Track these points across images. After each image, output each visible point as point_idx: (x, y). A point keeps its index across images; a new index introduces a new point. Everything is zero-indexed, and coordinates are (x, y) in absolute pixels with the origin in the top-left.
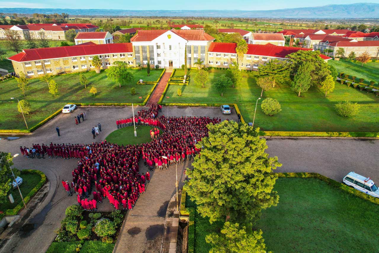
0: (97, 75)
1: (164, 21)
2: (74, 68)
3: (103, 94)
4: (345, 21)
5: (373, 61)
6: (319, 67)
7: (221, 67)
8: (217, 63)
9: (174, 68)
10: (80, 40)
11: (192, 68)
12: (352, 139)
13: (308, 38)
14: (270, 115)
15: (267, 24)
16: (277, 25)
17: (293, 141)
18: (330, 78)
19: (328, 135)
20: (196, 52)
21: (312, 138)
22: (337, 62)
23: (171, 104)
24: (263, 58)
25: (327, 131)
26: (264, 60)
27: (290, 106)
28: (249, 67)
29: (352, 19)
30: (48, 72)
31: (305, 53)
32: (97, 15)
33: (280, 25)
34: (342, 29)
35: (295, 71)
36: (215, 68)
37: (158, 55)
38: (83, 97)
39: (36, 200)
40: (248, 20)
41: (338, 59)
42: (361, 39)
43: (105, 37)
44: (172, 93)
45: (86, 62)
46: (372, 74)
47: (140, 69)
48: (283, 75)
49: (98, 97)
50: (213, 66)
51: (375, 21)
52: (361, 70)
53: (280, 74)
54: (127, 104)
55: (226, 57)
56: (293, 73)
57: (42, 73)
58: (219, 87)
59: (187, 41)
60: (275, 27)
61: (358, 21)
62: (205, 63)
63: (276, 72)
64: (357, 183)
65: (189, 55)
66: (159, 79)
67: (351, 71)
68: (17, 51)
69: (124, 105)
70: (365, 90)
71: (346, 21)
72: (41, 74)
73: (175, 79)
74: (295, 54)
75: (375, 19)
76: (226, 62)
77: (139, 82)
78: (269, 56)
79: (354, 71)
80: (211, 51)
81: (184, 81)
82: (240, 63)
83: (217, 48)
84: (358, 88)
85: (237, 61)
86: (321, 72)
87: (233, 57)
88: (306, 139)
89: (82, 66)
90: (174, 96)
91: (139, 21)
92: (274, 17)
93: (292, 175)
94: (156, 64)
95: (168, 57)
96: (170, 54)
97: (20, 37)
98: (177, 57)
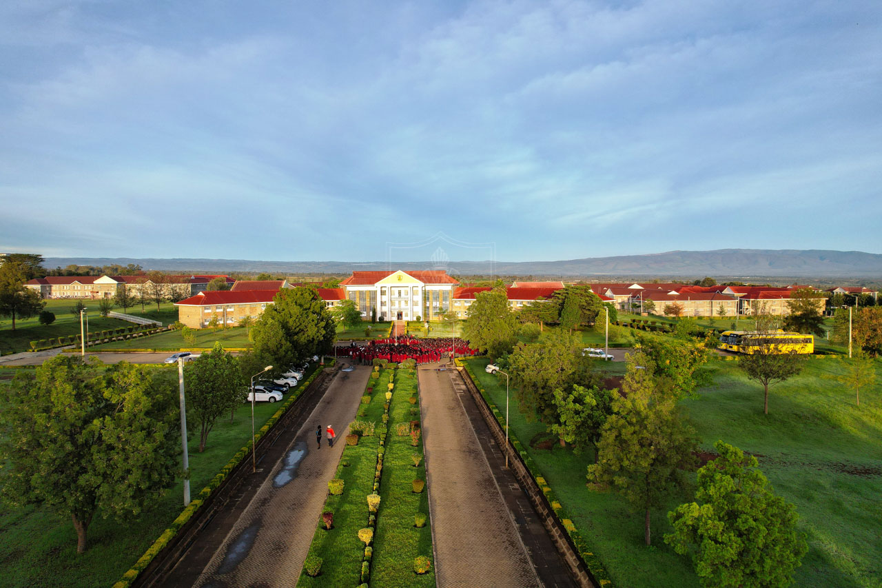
6: (591, 302)
8: (466, 313)
9: (405, 321)
11: (431, 322)
13: (609, 293)
20: (436, 299)
30: (228, 322)
35: (562, 307)
37: (382, 304)
41: (646, 315)
48: (550, 312)
50: (460, 318)
56: (560, 311)
57: (222, 322)
59: (425, 284)
63: (541, 309)
65: (427, 304)
66: (391, 329)
73: (412, 327)
77: (368, 329)
80: (457, 298)
81: (427, 326)
86: (593, 307)
94: (379, 315)
95: (397, 306)
96: (400, 302)
97: (110, 294)
98: (409, 307)
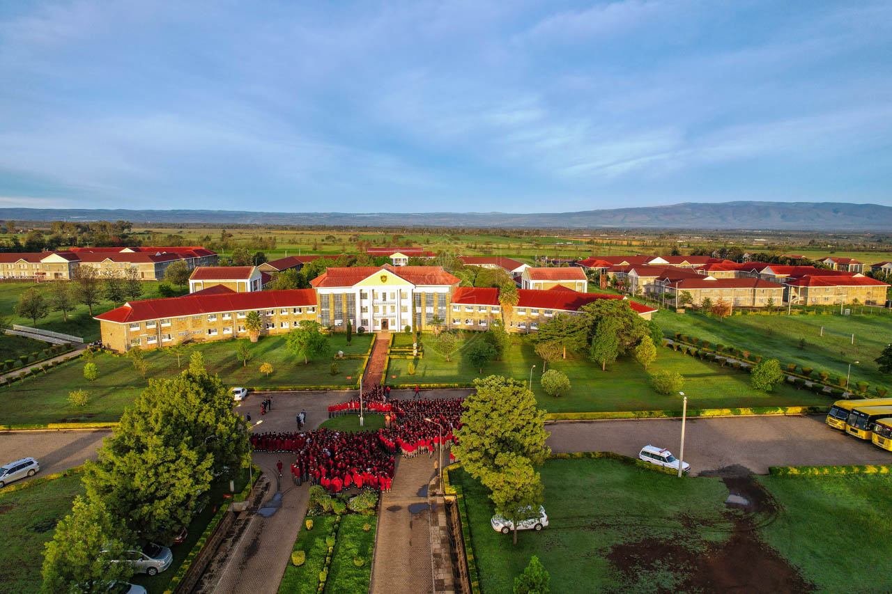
0: (254, 345)
1: (345, 237)
2: (210, 333)
3: (282, 374)
4: (718, 234)
5: (743, 313)
6: (630, 323)
7: (475, 329)
8: (467, 322)
9: (390, 332)
10: (200, 281)
11: (423, 332)
12: (668, 420)
13: (632, 273)
14: (555, 396)
15: (560, 241)
16: (581, 243)
17: (587, 425)
18: (647, 340)
19: (634, 415)
20: (429, 303)
21: (613, 420)
22: (681, 316)
23: (401, 385)
24: (546, 312)
25: (634, 410)
26: (546, 315)
27: (588, 384)
28: (524, 327)
29: (731, 230)
30: (164, 340)
31: (606, 304)
32: (187, 222)
33: (588, 243)
34: (701, 254)
35: (593, 330)
36: (464, 331)
37: (363, 310)
38: (249, 379)
39: (260, 490)
40: (521, 233)
41: (682, 311)
42: (730, 274)
43: (250, 276)
44: (399, 371)
45: (231, 322)
46: (733, 335)
47: (330, 335)
48: (576, 338)
49: (273, 378)
50: (459, 327)
51: (774, 235)
52: (717, 328)
53: (570, 337)
54: (332, 387)
55: (483, 311)
56: (590, 335)
57: (155, 341)
58: (476, 360)
59: (414, 286)
60: (577, 248)
61: (742, 235)
62: (447, 322)
63: (564, 333)
64: (653, 456)
65: (418, 310)
66: (370, 350)
67: (701, 330)
68: (89, 303)
69: (325, 389)
70: (705, 358)
71: (721, 234)
72: (151, 345)
73: (397, 349)
74: (592, 305)
75: (773, 230)
76: (483, 319)
77: (338, 356)
78: (556, 308)
79: (705, 331)
80: (456, 302)
81: (415, 352)
82: (507, 322)
83: (466, 296)
84: (697, 355)
85: (501, 318)
86: (633, 331)
87: (493, 312)
88: (605, 421)
89: (224, 329)
90: (403, 374)
91: (291, 237)
92: (577, 226)
93: (578, 454)
94: (358, 325)
95: (381, 312)
96: (384, 308)
97: (61, 274)
98: (396, 313)
